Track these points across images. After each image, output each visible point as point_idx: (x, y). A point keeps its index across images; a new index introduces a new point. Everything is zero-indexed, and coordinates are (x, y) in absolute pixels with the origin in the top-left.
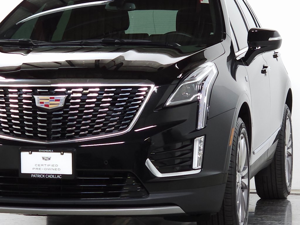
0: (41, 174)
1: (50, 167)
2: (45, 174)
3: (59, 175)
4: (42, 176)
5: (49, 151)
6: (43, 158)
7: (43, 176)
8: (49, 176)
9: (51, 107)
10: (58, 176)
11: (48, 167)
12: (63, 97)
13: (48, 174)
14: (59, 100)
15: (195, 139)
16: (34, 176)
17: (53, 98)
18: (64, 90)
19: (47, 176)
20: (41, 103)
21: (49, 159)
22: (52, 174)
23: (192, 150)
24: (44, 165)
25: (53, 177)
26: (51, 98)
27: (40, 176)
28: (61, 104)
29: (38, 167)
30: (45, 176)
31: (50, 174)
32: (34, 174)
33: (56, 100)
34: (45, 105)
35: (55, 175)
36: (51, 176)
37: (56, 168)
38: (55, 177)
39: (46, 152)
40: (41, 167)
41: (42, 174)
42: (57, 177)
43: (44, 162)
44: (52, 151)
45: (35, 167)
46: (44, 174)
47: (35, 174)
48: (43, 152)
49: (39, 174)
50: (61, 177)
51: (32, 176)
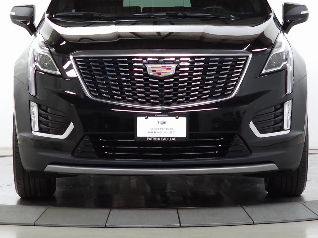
0: (156, 137)
1: (165, 130)
2: (161, 137)
3: (174, 137)
4: (157, 139)
5: (165, 115)
6: (159, 122)
7: (159, 139)
8: (164, 139)
9: (163, 75)
10: (173, 139)
11: (163, 131)
12: (174, 66)
13: (163, 137)
14: (170, 69)
15: (285, 103)
16: (150, 139)
17: (165, 67)
18: (174, 59)
19: (162, 139)
20: (153, 71)
21: (165, 123)
22: (167, 137)
23: (282, 113)
24: (159, 129)
25: (168, 139)
26: (162, 67)
27: (155, 139)
28: (172, 72)
29: (154, 131)
30: (160, 139)
31: (165, 137)
32: (149, 137)
33: (167, 69)
34: (157, 73)
35: (170, 137)
36: (166, 139)
37: (171, 131)
38: (170, 139)
39: (161, 116)
40: (157, 131)
41: (158, 137)
42: (171, 139)
43: (160, 126)
44: (168, 115)
45: (151, 131)
46: (159, 137)
47: (151, 137)
48: (159, 116)
49: (155, 137)
50: (175, 139)
51: (147, 139)
